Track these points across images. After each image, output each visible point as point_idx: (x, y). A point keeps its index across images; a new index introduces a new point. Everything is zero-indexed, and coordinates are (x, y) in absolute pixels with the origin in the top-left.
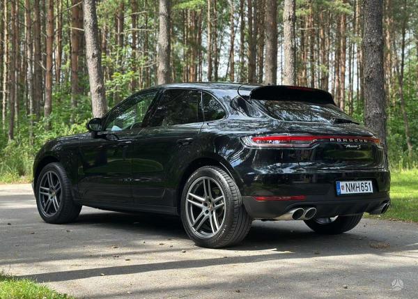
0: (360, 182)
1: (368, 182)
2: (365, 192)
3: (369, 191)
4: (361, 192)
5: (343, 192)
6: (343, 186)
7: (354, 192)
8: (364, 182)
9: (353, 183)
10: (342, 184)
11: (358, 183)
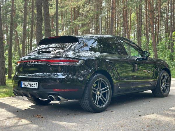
0: (32, 83)
1: (36, 83)
2: (33, 87)
3: (35, 87)
4: (31, 87)
5: (23, 86)
6: (23, 84)
7: (27, 87)
8: (33, 83)
9: (28, 82)
10: (23, 82)
11: (30, 83)
